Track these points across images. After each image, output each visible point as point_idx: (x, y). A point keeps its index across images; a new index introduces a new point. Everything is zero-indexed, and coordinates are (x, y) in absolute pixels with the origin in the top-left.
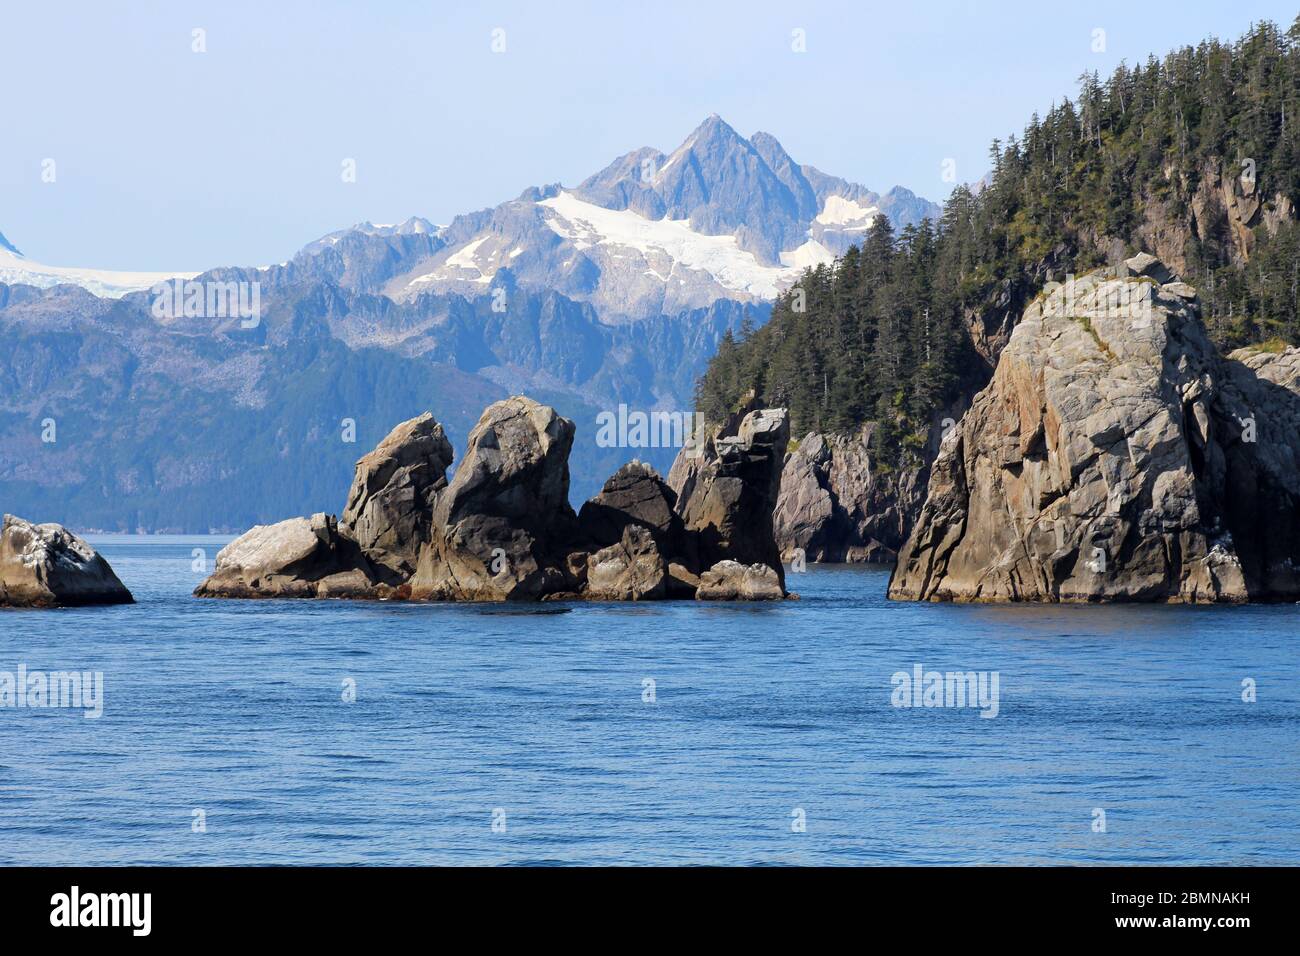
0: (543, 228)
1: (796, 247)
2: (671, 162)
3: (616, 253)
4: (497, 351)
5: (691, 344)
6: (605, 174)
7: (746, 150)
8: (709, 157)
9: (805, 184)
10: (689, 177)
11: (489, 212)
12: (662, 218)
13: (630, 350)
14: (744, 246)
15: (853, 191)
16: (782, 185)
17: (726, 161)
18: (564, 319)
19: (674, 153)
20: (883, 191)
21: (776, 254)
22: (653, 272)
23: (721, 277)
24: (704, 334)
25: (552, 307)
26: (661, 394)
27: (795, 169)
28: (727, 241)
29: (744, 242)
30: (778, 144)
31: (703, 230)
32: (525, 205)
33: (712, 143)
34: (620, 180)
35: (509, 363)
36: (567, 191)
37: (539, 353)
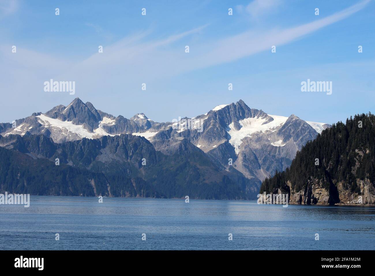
0: (37, 122)
1: (96, 129)
2: (67, 108)
3: (55, 129)
4: (29, 149)
5: (76, 149)
6: (51, 111)
7: (85, 106)
8: (76, 107)
9: (98, 114)
10: (71, 112)
11: (24, 119)
12: (65, 121)
13: (61, 150)
14: (85, 128)
15: (110, 116)
16: (93, 114)
17: (80, 108)
18: (45, 142)
19: (68, 106)
20: (117, 116)
21: (93, 130)
22: (63, 133)
23: (79, 135)
24: (80, 146)
25: (43, 139)
26: (69, 161)
27: (96, 111)
28: (81, 126)
29: (85, 127)
30: (92, 105)
31: (75, 124)
32: (33, 117)
33: (77, 104)
34: (56, 111)
35: (31, 152)
36: (43, 114)
37: (39, 150)
